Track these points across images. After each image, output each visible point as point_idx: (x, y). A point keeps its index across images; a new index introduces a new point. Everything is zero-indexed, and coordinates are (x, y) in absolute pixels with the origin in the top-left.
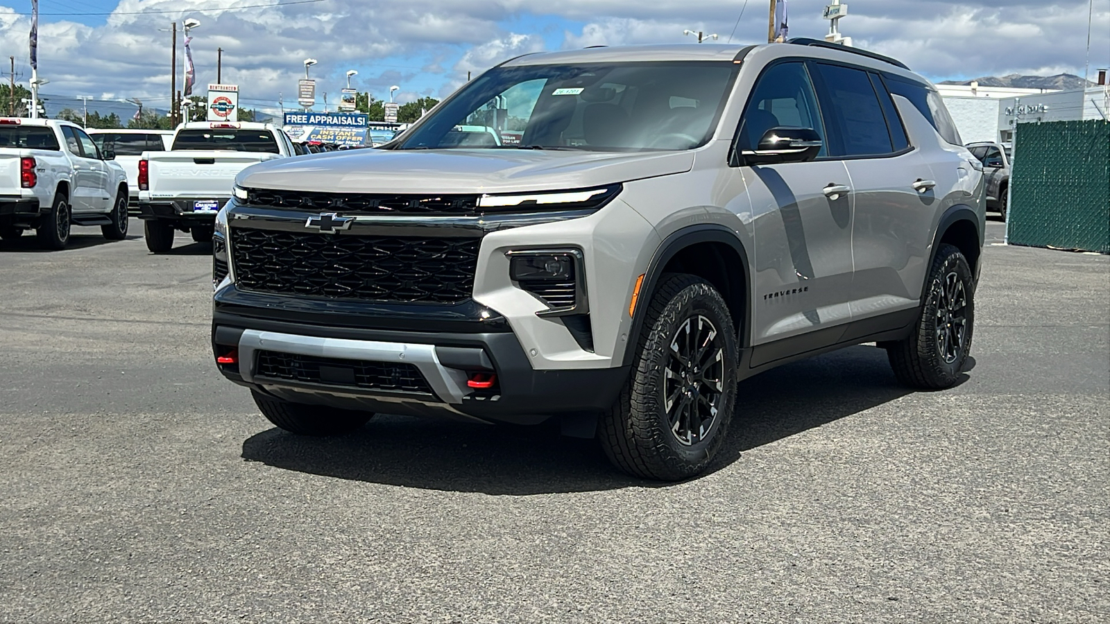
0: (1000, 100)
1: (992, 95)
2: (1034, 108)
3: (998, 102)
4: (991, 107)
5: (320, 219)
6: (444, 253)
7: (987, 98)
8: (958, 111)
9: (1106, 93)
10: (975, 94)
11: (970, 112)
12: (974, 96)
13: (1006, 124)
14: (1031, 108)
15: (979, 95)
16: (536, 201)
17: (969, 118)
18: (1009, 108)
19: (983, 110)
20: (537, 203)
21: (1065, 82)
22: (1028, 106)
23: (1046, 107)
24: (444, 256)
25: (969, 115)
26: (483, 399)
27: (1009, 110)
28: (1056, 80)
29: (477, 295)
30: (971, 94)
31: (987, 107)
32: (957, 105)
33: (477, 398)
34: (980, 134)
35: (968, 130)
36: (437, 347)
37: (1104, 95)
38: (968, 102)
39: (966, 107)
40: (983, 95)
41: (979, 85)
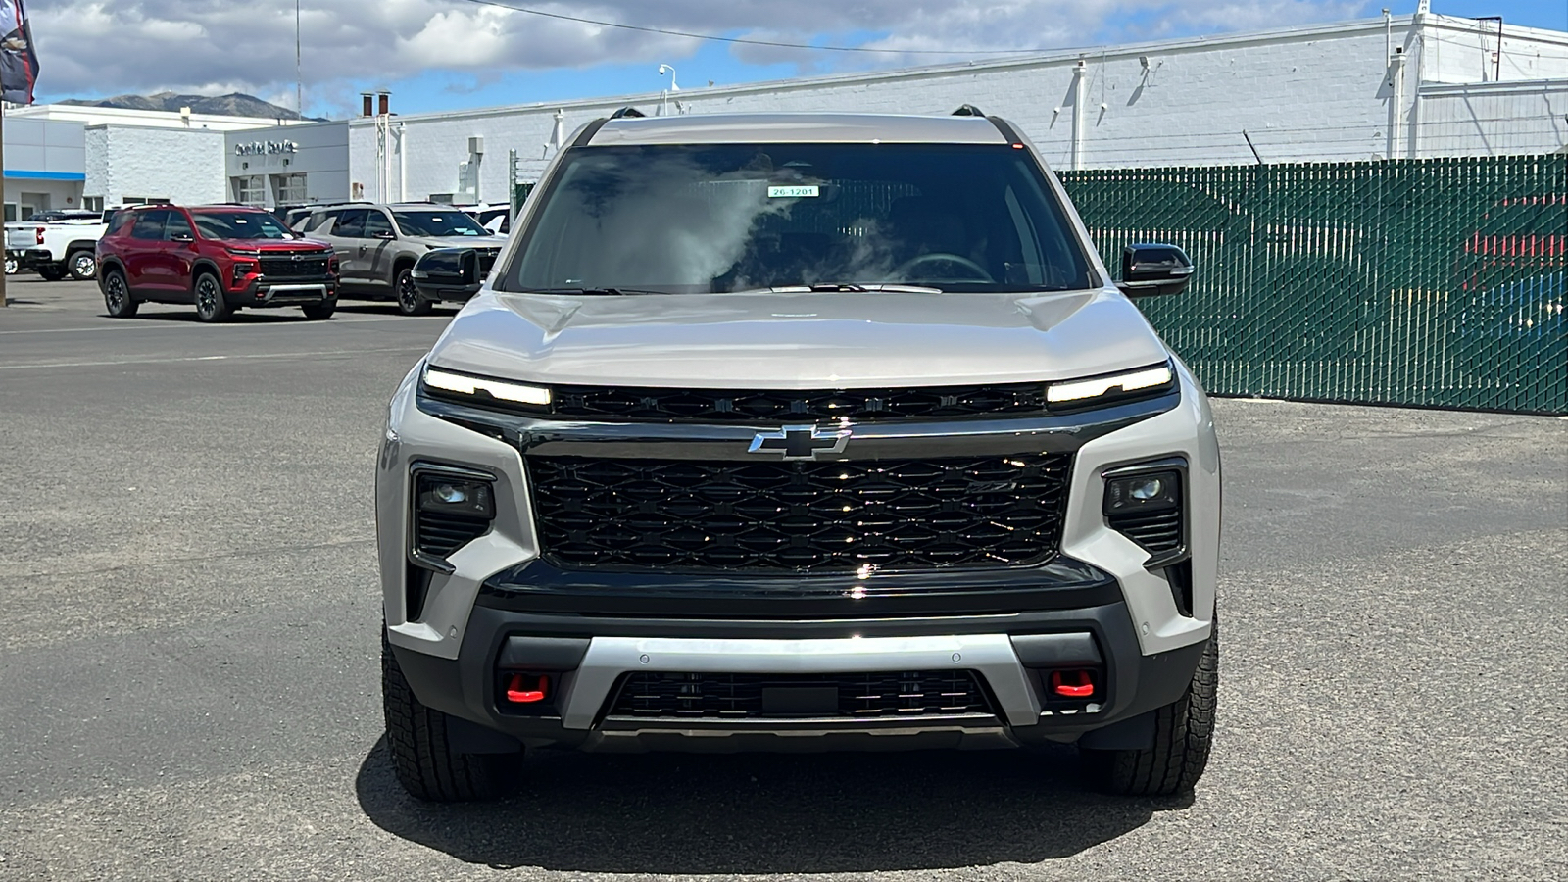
0: (226, 133)
1: (211, 126)
2: (278, 146)
3: (223, 136)
4: (214, 144)
5: (785, 437)
6: (1014, 481)
7: (205, 130)
8: (168, 149)
9: (379, 128)
10: (188, 124)
11: (184, 150)
12: (187, 127)
13: (238, 167)
14: (273, 146)
15: (193, 125)
16: (1121, 386)
17: (184, 159)
18: (241, 145)
19: (203, 148)
20: (1124, 389)
21: (238, 105)
22: (269, 143)
23: (295, 145)
24: (1014, 486)
25: (183, 154)
26: (1075, 711)
27: (241, 148)
28: (226, 101)
29: (1068, 545)
30: (181, 125)
31: (208, 143)
32: (165, 141)
33: (1064, 712)
34: (202, 182)
35: (185, 175)
36: (1013, 637)
37: (377, 130)
38: (181, 136)
39: (178, 143)
40: (198, 126)
41: (192, 112)
